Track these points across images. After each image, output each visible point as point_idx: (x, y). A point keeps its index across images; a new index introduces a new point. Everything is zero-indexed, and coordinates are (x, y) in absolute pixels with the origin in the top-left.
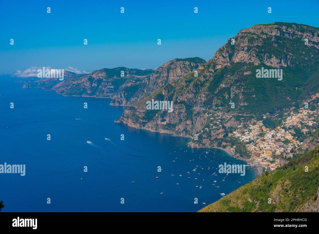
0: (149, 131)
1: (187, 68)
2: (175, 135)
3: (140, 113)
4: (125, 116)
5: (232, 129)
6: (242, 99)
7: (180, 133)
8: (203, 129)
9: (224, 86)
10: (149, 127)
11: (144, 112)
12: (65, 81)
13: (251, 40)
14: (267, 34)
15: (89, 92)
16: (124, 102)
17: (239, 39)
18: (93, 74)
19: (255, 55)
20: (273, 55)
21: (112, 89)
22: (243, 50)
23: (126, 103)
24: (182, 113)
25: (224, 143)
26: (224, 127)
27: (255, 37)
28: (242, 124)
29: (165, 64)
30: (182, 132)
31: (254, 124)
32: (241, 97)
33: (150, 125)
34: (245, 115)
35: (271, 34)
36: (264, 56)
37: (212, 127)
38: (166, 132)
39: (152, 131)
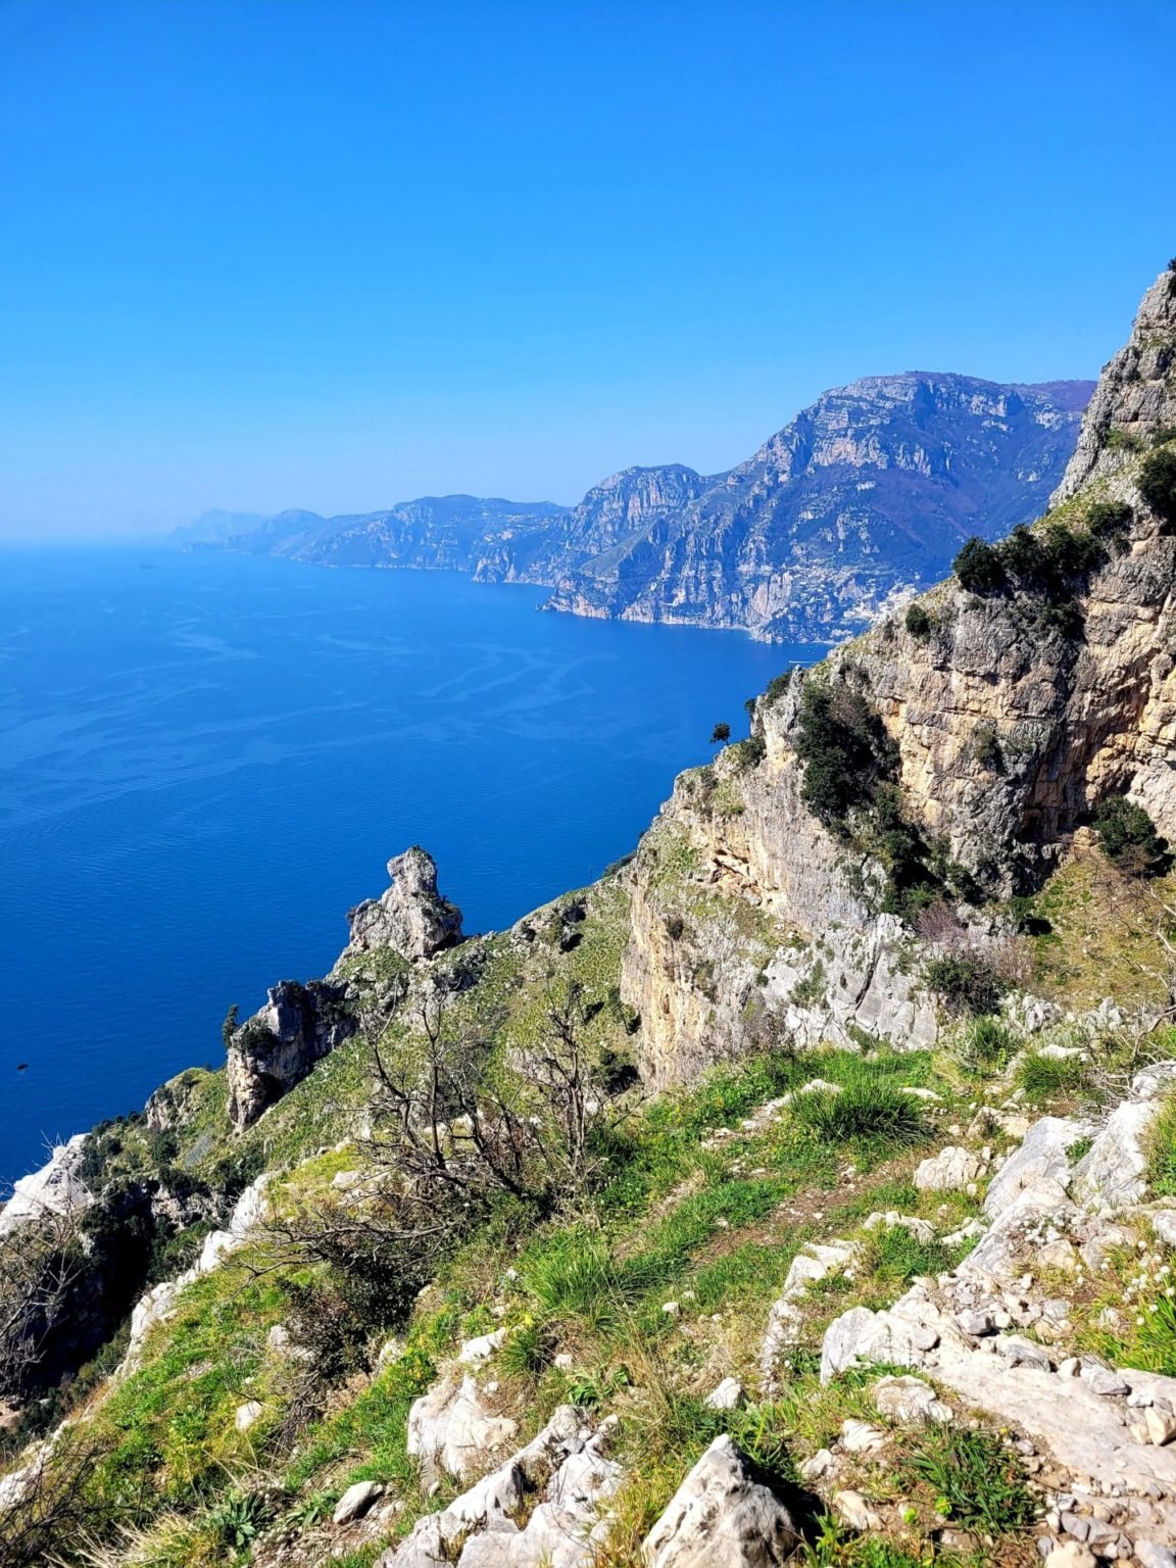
0: (638, 622)
1: (674, 488)
2: (706, 625)
3: (605, 585)
4: (561, 593)
5: (850, 603)
6: (867, 539)
7: (717, 621)
8: (788, 606)
9: (810, 517)
10: (635, 613)
11: (616, 583)
12: (307, 534)
13: (855, 415)
14: (894, 400)
15: (394, 556)
16: (512, 572)
17: (822, 411)
18: (397, 512)
19: (878, 446)
20: (918, 447)
21: (455, 546)
22: (845, 436)
23: (517, 576)
24: (714, 578)
25: (837, 632)
26: (834, 600)
27: (864, 406)
28: (873, 590)
29: (607, 480)
30: (723, 618)
31: (899, 590)
32: (864, 536)
33: (638, 609)
34: (877, 573)
35: (903, 398)
36: (898, 448)
37: (808, 600)
38: (681, 622)
39: (647, 620)
